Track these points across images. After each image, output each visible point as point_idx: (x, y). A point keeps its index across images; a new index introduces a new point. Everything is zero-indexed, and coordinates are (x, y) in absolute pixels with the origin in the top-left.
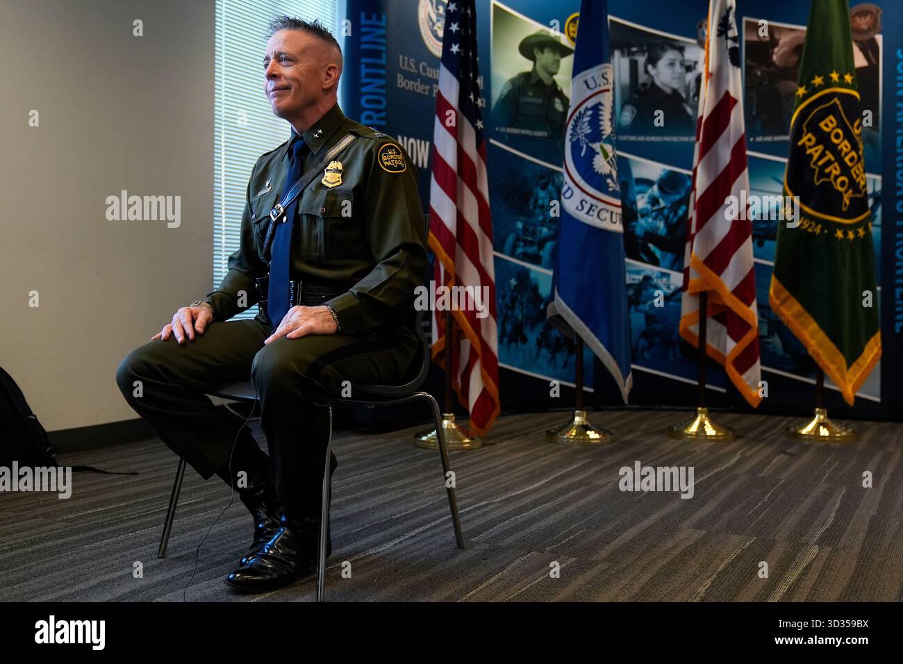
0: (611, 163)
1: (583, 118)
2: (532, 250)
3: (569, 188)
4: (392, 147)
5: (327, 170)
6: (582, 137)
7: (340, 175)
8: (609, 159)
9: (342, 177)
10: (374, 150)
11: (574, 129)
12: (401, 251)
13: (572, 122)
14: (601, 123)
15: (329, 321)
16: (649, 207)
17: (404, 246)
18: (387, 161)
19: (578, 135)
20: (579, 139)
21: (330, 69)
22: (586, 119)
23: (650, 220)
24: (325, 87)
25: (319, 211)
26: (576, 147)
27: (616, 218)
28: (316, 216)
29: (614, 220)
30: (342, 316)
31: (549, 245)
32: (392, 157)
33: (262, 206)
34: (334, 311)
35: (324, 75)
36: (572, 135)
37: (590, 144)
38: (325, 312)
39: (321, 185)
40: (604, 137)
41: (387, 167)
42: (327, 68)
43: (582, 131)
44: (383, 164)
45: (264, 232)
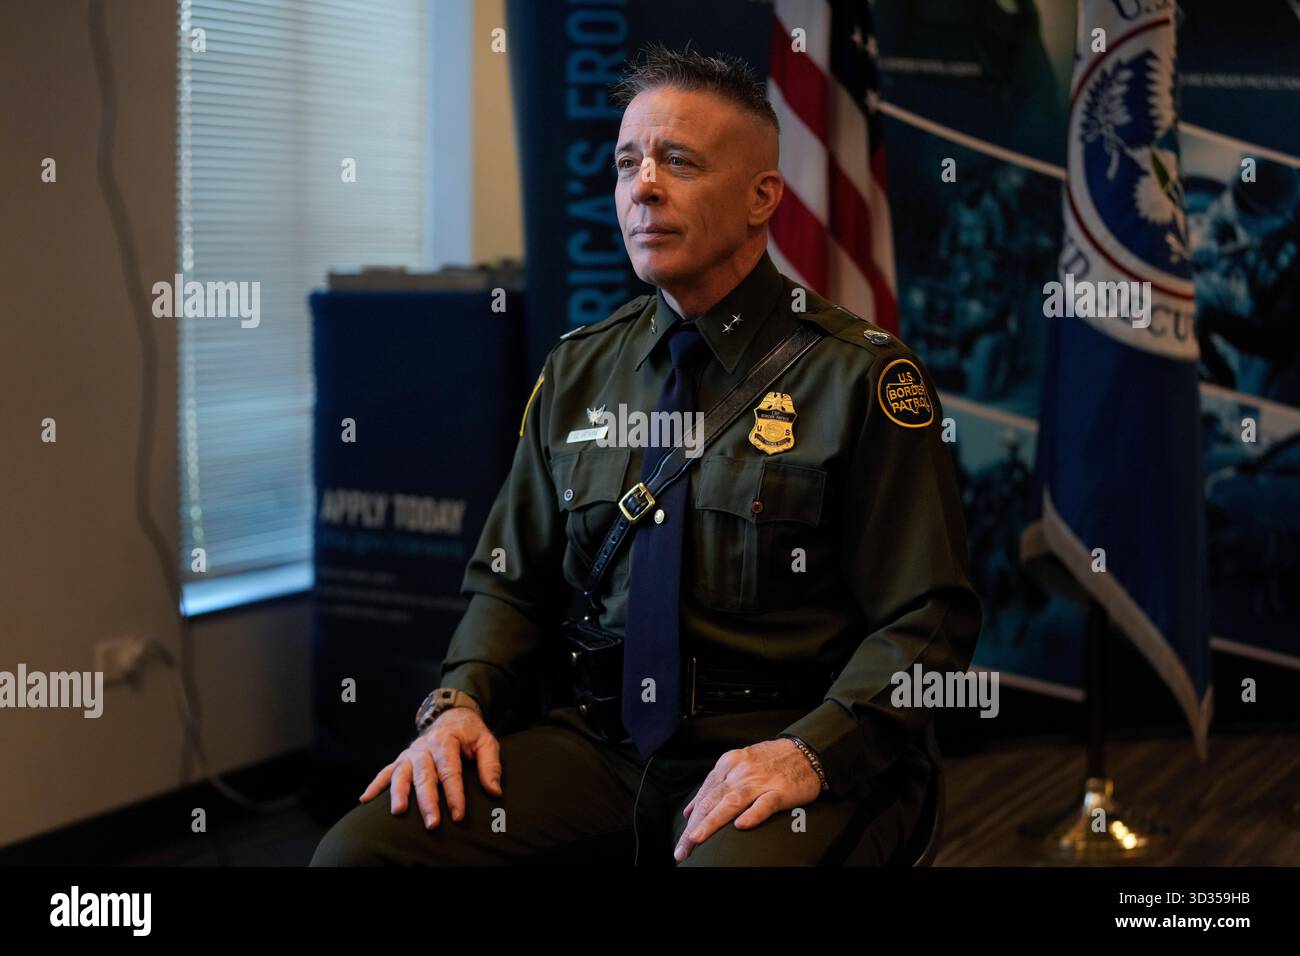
0: (1174, 194)
1: (1110, 86)
2: (944, 358)
3: (1080, 255)
4: (903, 368)
5: (761, 413)
6: (1108, 132)
7: (789, 426)
8: (1170, 186)
9: (793, 428)
10: (869, 375)
11: (1090, 112)
12: (929, 604)
13: (1085, 96)
14: (1153, 100)
15: (805, 774)
16: (1213, 246)
17: (938, 594)
18: (898, 400)
19: (1100, 126)
20: (1101, 139)
21: (764, 181)
22: (1119, 90)
23: (1215, 278)
24: (754, 221)
25: (749, 508)
26: (1095, 159)
27: (1187, 327)
28: (736, 518)
29: (1182, 331)
30: (831, 760)
31: (984, 345)
32: (906, 391)
33: (588, 474)
34: (811, 750)
35: (753, 196)
36: (1086, 126)
37: (1129, 151)
38: (793, 754)
39: (745, 446)
40: (1160, 134)
41: (900, 415)
42: (759, 178)
43: (1109, 117)
44: (890, 409)
45: (596, 537)
